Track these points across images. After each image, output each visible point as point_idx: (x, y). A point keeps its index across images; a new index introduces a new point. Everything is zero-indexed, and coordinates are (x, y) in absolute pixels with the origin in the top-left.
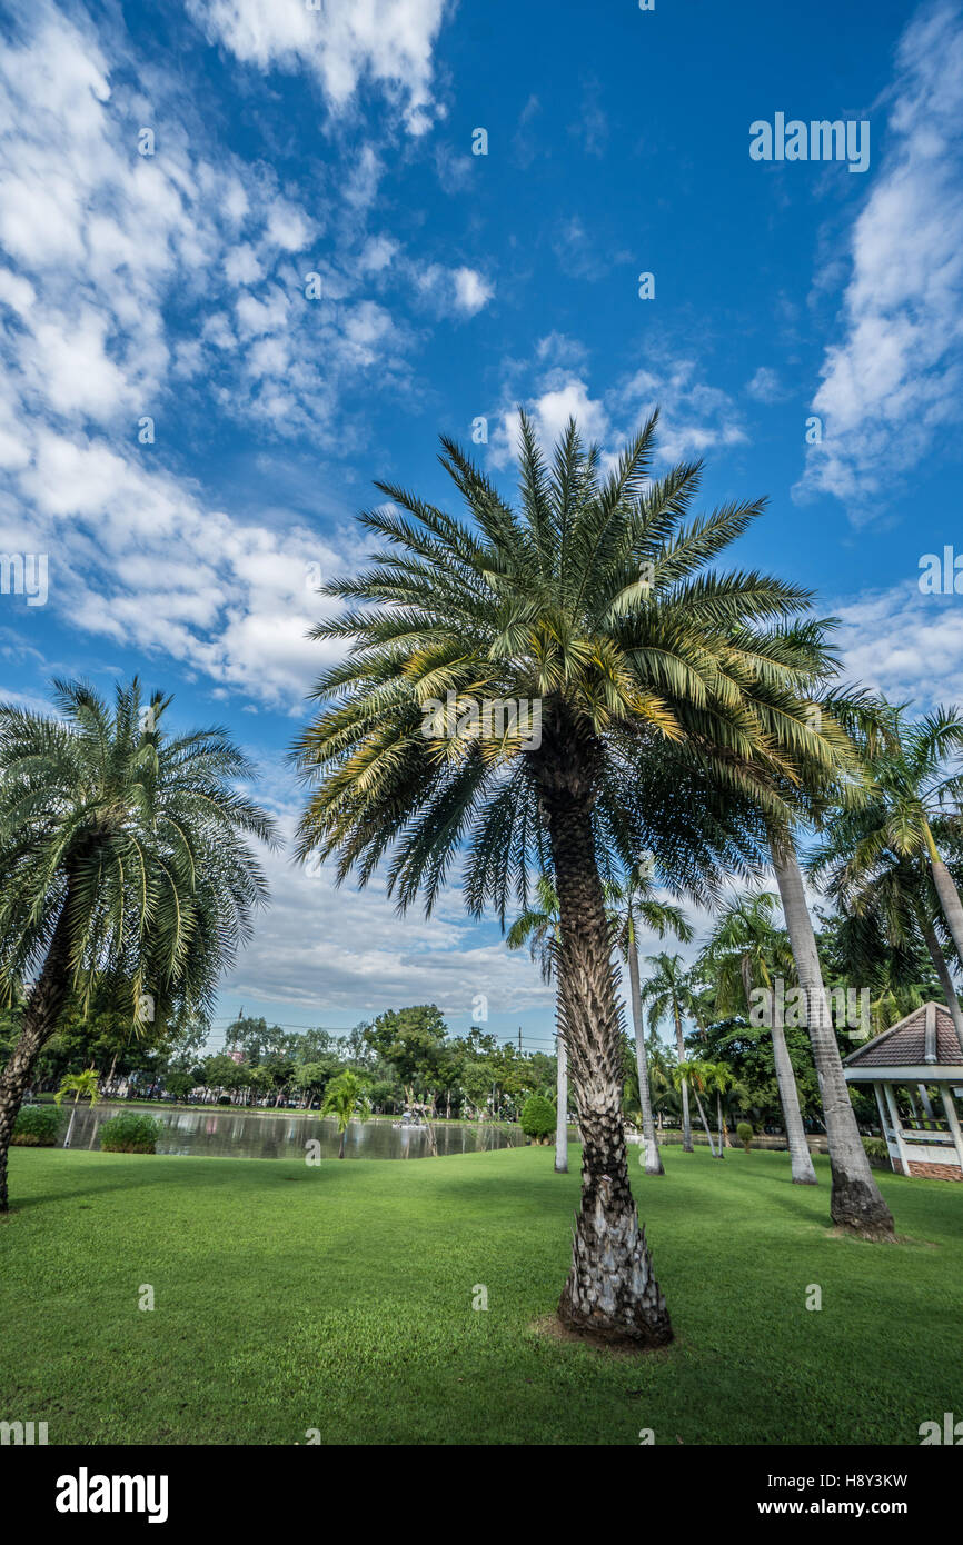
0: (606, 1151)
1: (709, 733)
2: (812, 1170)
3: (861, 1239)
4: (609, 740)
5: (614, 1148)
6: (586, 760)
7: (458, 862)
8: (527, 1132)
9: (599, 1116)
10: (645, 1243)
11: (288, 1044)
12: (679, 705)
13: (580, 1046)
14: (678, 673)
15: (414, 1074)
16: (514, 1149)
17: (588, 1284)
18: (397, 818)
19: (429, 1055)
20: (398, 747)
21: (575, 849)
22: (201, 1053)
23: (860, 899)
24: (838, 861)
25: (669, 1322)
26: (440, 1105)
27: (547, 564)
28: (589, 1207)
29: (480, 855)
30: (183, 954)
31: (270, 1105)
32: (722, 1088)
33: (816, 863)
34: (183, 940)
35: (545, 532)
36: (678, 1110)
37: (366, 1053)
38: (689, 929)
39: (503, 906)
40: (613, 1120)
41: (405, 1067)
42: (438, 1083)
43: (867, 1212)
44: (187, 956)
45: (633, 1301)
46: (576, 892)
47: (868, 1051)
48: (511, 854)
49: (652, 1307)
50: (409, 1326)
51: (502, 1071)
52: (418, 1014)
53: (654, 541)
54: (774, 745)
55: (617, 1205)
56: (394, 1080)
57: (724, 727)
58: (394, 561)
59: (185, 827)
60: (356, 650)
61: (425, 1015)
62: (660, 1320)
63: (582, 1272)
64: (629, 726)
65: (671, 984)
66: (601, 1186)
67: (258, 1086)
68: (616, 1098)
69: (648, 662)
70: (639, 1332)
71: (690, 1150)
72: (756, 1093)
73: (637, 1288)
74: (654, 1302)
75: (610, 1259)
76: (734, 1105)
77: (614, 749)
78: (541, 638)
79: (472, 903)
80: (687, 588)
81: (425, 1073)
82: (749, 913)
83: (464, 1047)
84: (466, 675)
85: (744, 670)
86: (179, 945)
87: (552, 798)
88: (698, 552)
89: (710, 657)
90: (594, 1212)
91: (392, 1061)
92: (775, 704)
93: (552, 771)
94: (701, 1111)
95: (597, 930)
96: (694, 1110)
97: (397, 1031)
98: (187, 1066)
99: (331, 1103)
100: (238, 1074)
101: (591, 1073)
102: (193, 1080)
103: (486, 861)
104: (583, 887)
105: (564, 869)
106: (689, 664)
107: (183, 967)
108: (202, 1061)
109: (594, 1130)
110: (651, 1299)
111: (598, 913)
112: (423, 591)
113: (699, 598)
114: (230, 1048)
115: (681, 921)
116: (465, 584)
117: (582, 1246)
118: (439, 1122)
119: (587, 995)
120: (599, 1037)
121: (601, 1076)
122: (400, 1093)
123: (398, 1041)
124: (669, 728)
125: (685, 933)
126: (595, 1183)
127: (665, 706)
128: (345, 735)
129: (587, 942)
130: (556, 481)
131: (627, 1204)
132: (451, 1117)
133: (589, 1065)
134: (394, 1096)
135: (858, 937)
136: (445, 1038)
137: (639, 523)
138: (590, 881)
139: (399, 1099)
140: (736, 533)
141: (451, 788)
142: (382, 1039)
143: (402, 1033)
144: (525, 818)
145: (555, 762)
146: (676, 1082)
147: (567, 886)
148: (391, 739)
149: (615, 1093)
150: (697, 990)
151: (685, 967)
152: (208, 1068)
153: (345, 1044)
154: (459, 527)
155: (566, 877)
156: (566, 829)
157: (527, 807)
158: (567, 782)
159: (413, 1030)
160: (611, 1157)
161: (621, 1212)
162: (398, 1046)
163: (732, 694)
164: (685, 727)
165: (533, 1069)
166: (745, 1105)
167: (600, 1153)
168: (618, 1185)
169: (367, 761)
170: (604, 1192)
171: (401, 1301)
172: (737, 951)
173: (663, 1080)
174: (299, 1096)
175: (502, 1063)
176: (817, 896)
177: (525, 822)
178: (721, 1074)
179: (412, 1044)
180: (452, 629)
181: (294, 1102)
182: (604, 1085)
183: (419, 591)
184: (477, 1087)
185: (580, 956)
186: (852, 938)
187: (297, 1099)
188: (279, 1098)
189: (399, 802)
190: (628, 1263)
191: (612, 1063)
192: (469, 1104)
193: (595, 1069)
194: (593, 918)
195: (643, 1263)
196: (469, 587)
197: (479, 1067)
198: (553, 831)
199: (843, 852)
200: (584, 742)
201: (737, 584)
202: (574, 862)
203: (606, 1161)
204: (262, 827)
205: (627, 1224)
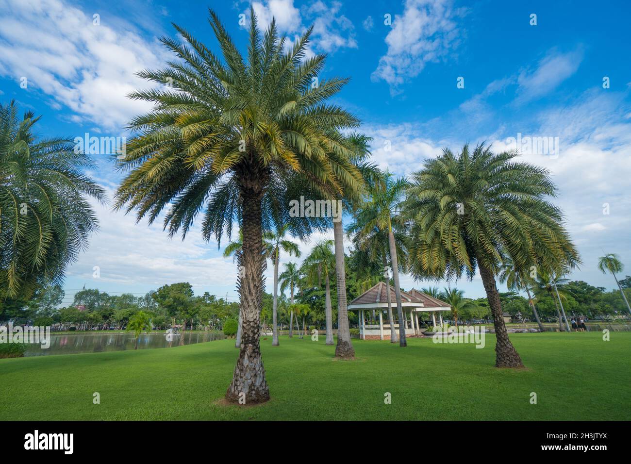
0: (251, 335)
1: (312, 171)
2: (333, 340)
3: (343, 360)
4: (274, 170)
5: (255, 334)
6: (261, 177)
7: (200, 218)
8: (226, 334)
9: (250, 322)
10: (263, 368)
11: (111, 301)
12: (301, 157)
13: (245, 295)
14: (302, 143)
15: (176, 312)
16: (219, 341)
17: (238, 384)
18: (170, 194)
19: (184, 304)
20: (171, 159)
21: (252, 214)
22: (59, 307)
23: (364, 244)
24: (359, 230)
25: (269, 394)
26: (188, 325)
27: (256, 86)
28: (242, 357)
29: (211, 215)
30: (43, 254)
31: (100, 329)
32: (306, 314)
33: (350, 230)
34: (43, 247)
35: (256, 70)
36: (288, 322)
37: (153, 304)
38: (300, 252)
39: (220, 238)
40: (256, 323)
41: (172, 310)
42: (188, 316)
43: (347, 351)
44: (46, 255)
45: (256, 388)
46: (251, 232)
47: (359, 299)
48: (225, 216)
49: (263, 390)
50: (158, 410)
51: (218, 310)
52: (179, 286)
53: (302, 85)
54: (336, 179)
55: (253, 355)
56: (166, 315)
57: (318, 169)
58: (180, 67)
59: (48, 189)
60: (156, 109)
61: (184, 287)
62: (265, 393)
63: (237, 380)
64: (282, 164)
65: (291, 275)
66: (248, 349)
67: (92, 322)
68: (258, 315)
69: (291, 137)
70: (257, 398)
71: (291, 337)
72: (319, 315)
73: (257, 384)
74: (264, 387)
75: (248, 375)
76: (310, 320)
77: (275, 174)
78: (244, 117)
79: (205, 236)
80: (313, 108)
81: (181, 311)
82: (323, 247)
83: (200, 300)
84: (208, 129)
85: (328, 146)
86: (41, 250)
87: (245, 191)
88: (320, 94)
89: (316, 138)
90: (244, 358)
91: (165, 307)
92: (339, 163)
93: (246, 179)
94: (297, 322)
95: (258, 248)
96: (294, 322)
97: (169, 294)
98: (49, 313)
99: (132, 325)
100: (81, 316)
101: (249, 305)
102: (53, 320)
103: (214, 217)
104: (254, 230)
105: (247, 222)
106: (307, 140)
107: (43, 261)
108: (59, 311)
109: (247, 328)
110: (263, 387)
111: (259, 242)
112: (192, 84)
113: (317, 114)
114: (77, 304)
115: (297, 249)
116: (215, 87)
117: (238, 371)
118: (186, 332)
119: (250, 275)
120: (253, 291)
121: (253, 307)
122: (169, 321)
123: (169, 298)
124: (296, 166)
125: (298, 254)
126: (245, 347)
127: (296, 157)
128: (143, 149)
129: (253, 253)
130: (264, 47)
131: (257, 354)
132: (193, 330)
133: (248, 302)
134: (166, 322)
135: (361, 258)
136: (193, 296)
137: (298, 76)
138: (257, 228)
139: (168, 323)
140: (338, 91)
141: (199, 183)
142: (161, 297)
143: (172, 294)
144: (233, 200)
145: (248, 176)
146: (289, 312)
147: (247, 230)
148: (168, 155)
149: (258, 313)
150: (301, 277)
151: (298, 268)
152: (62, 314)
153: (142, 300)
154: (216, 59)
155: (247, 226)
156: (250, 206)
157: (235, 195)
158: (252, 185)
159: (177, 293)
160: (253, 337)
161: (255, 357)
162: (169, 301)
163: (322, 155)
164: (303, 168)
165: (231, 309)
166: (314, 320)
167: (249, 336)
168: (255, 347)
169: (154, 164)
170: (249, 350)
171: (156, 402)
172: (318, 262)
173: (285, 312)
174: (116, 324)
175: (218, 307)
176: (349, 242)
177: (233, 202)
178: (306, 308)
179: (175, 299)
180: (205, 106)
181: (113, 327)
182: (254, 310)
183: (190, 85)
184: (205, 317)
185: (249, 259)
186: (359, 258)
187: (115, 326)
188: (104, 326)
189: (171, 186)
190: (256, 375)
191: (258, 301)
192: (201, 324)
193: (251, 304)
194: (257, 243)
195: (261, 375)
196: (217, 89)
197: (207, 309)
198: (244, 206)
199: (360, 226)
200: (262, 169)
201: (333, 111)
202: (251, 220)
203: (251, 340)
204: (97, 193)
205: (257, 363)
